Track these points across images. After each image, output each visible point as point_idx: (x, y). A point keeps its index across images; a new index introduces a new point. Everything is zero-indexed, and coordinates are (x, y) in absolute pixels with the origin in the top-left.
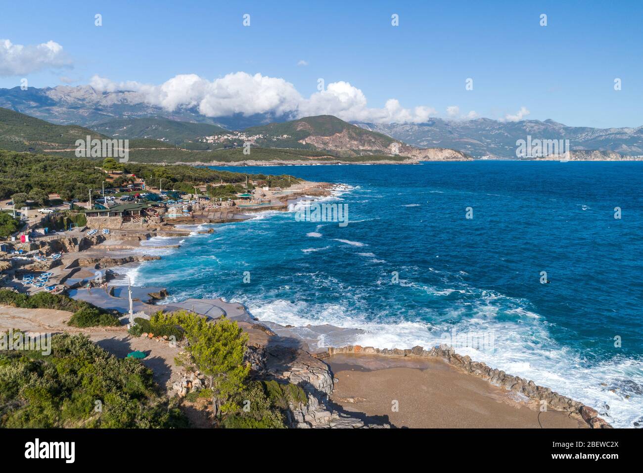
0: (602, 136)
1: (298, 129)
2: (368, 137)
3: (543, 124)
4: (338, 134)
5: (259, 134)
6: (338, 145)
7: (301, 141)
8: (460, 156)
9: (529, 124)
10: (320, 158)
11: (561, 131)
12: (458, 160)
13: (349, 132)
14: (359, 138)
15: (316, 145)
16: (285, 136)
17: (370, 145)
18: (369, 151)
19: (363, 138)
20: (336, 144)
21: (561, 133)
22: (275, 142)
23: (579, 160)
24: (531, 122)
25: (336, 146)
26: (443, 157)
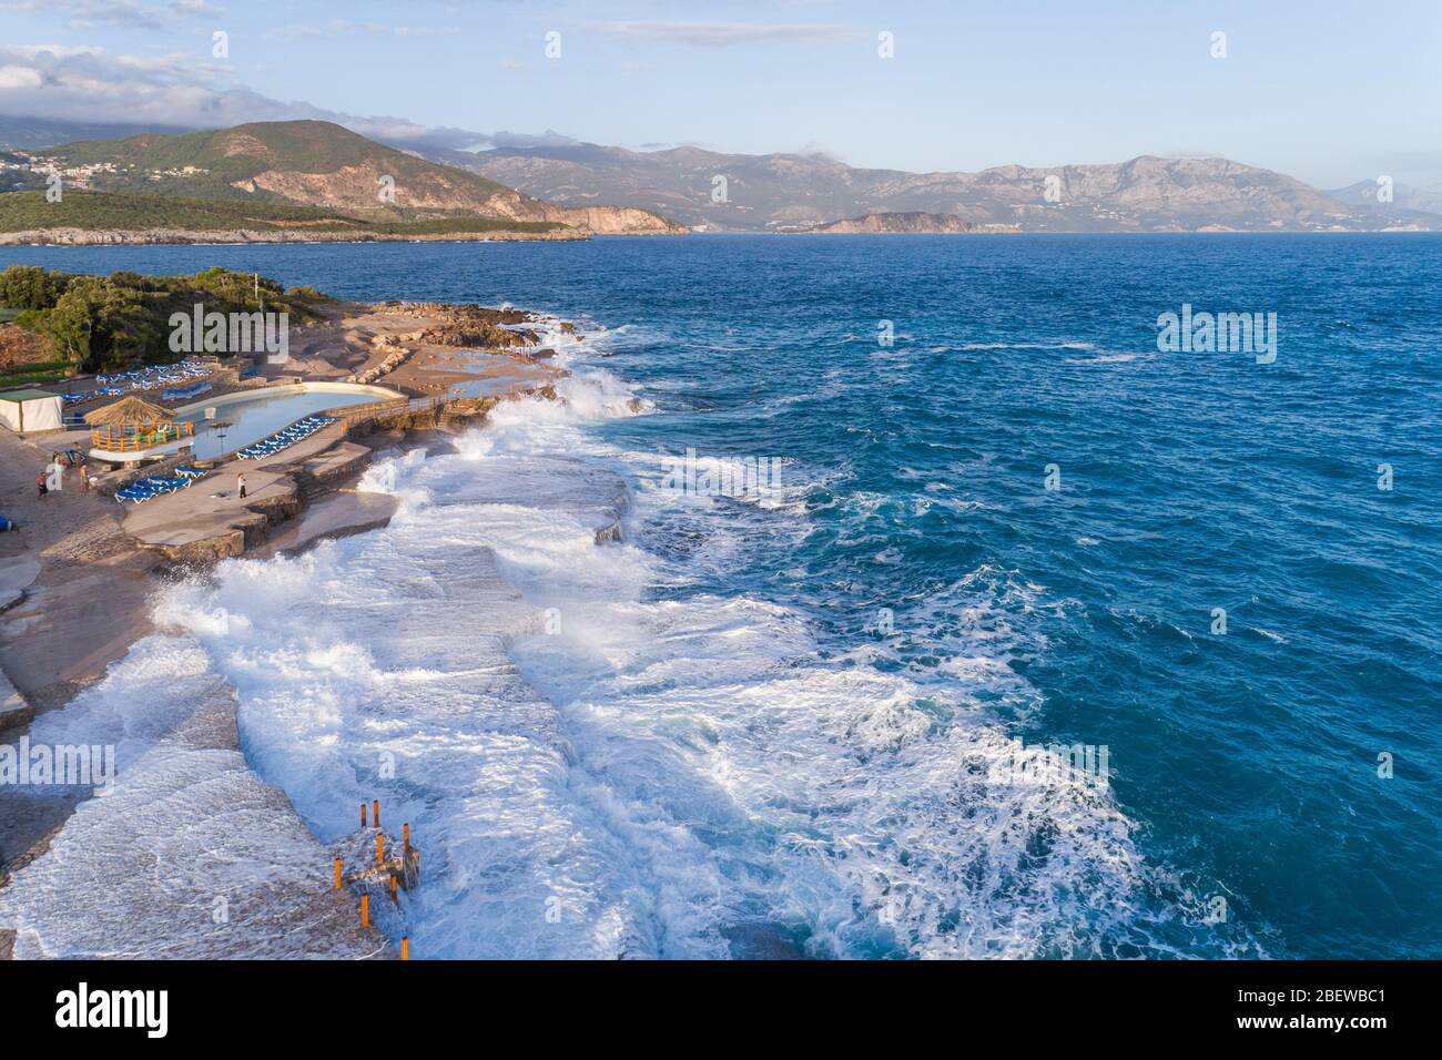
0: (918, 187)
1: (230, 153)
2: (432, 178)
3: (809, 163)
4: (349, 169)
5: (103, 162)
6: (350, 194)
7: (240, 184)
8: (659, 223)
9: (782, 161)
10: (310, 223)
11: (845, 176)
12: (656, 232)
13: (380, 164)
14: (409, 180)
15: (287, 194)
16: (190, 170)
17: (439, 198)
18: (436, 211)
19: (418, 180)
20: (345, 193)
21: (844, 181)
22: (159, 183)
23: (893, 232)
24: (783, 157)
25: (345, 198)
26: (623, 224)
